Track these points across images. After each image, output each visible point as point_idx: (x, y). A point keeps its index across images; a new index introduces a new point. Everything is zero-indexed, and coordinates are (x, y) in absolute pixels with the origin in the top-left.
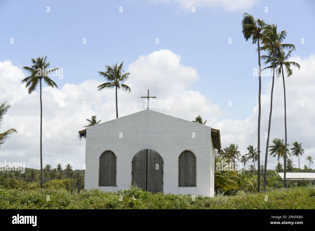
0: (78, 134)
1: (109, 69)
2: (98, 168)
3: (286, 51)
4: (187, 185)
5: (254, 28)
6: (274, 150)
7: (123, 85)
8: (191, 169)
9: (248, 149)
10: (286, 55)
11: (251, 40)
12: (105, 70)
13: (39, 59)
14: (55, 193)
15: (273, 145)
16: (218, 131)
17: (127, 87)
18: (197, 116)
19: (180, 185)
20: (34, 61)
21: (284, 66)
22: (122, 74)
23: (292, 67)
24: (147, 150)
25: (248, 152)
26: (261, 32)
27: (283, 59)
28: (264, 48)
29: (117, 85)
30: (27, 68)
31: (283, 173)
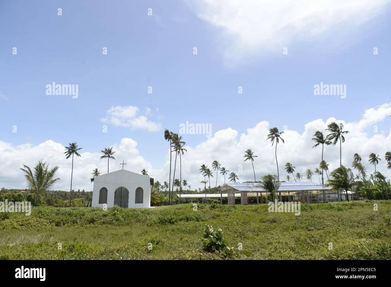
0: (90, 180)
1: (106, 150)
2: (99, 195)
3: (182, 144)
4: (139, 203)
5: (169, 135)
6: (175, 184)
7: (112, 157)
8: (141, 196)
9: (164, 183)
10: (181, 146)
11: (167, 140)
12: (104, 150)
13: (73, 143)
14: (79, 209)
15: (175, 182)
16: (153, 179)
17: (114, 158)
18: (143, 169)
19: (136, 203)
20: (70, 144)
21: (181, 150)
22: (112, 152)
23: (184, 151)
24: (122, 187)
25: (164, 184)
26: (172, 137)
27: (180, 147)
28: (173, 143)
29: (109, 156)
30: (67, 148)
31: (179, 195)
